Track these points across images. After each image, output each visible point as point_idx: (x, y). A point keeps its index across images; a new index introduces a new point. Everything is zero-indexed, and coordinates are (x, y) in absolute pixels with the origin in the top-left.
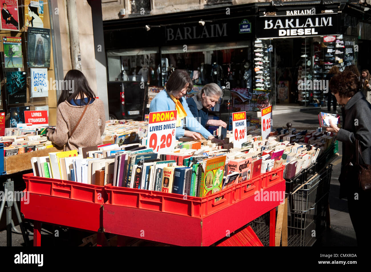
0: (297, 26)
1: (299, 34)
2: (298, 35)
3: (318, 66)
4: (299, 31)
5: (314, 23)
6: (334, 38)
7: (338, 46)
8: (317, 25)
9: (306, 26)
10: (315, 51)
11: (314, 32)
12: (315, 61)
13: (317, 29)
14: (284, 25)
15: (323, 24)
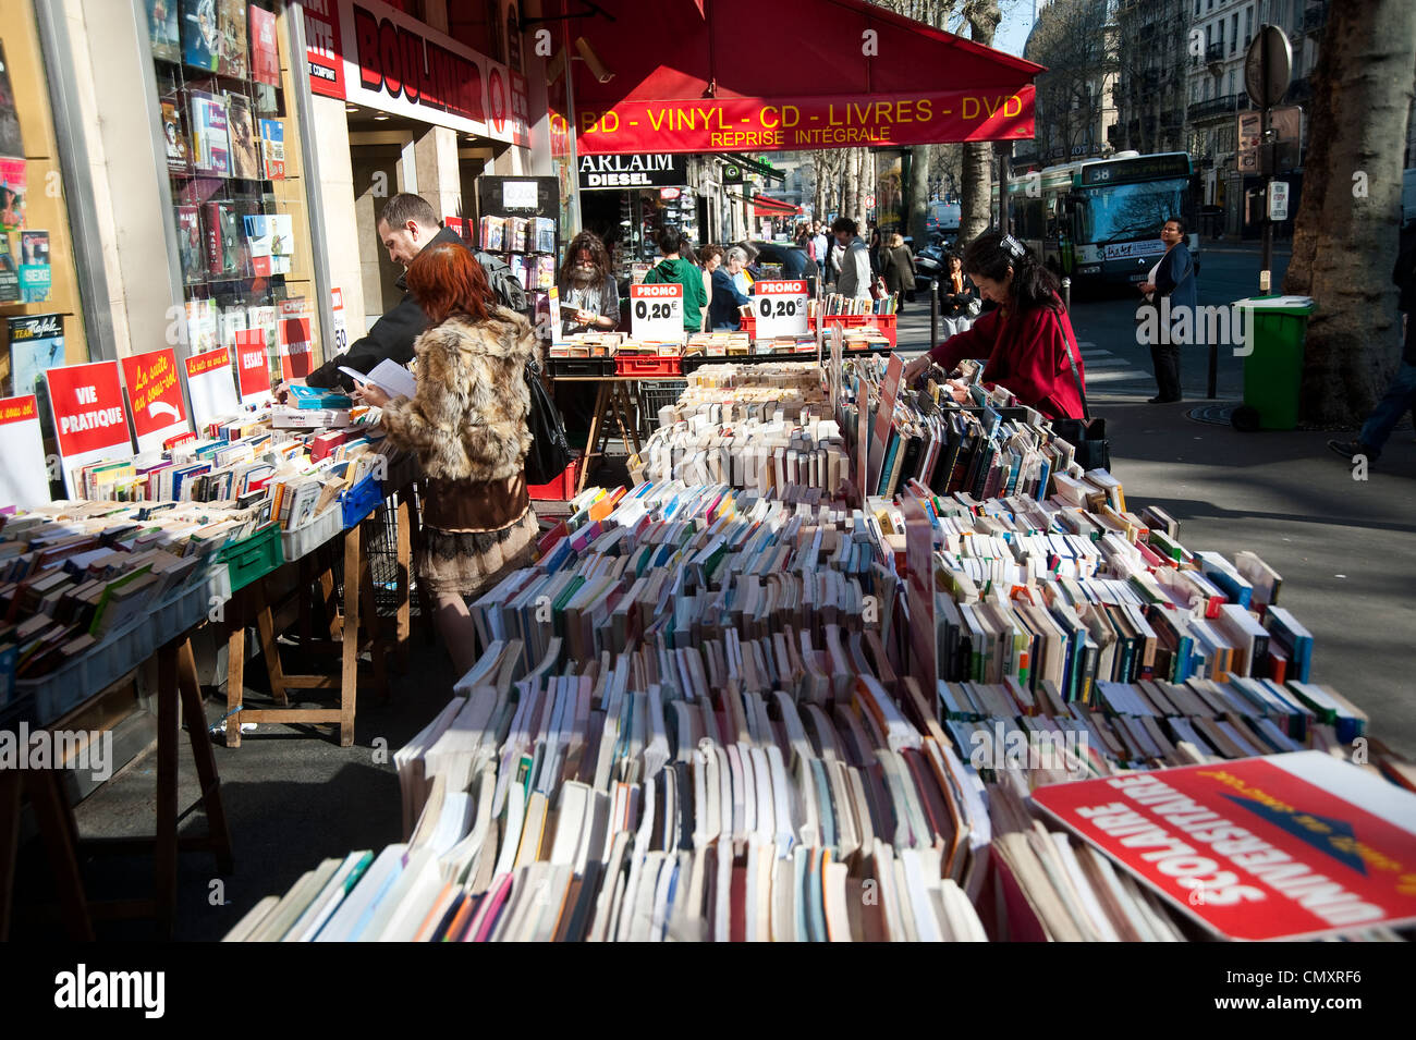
0: (618, 169)
1: (622, 183)
2: (620, 185)
3: (651, 243)
4: (622, 176)
5: (645, 166)
6: (677, 193)
7: (684, 206)
8: (650, 168)
9: (631, 169)
10: (644, 214)
11: (645, 181)
12: (645, 233)
13: (650, 175)
14: (597, 166)
15: (659, 166)
